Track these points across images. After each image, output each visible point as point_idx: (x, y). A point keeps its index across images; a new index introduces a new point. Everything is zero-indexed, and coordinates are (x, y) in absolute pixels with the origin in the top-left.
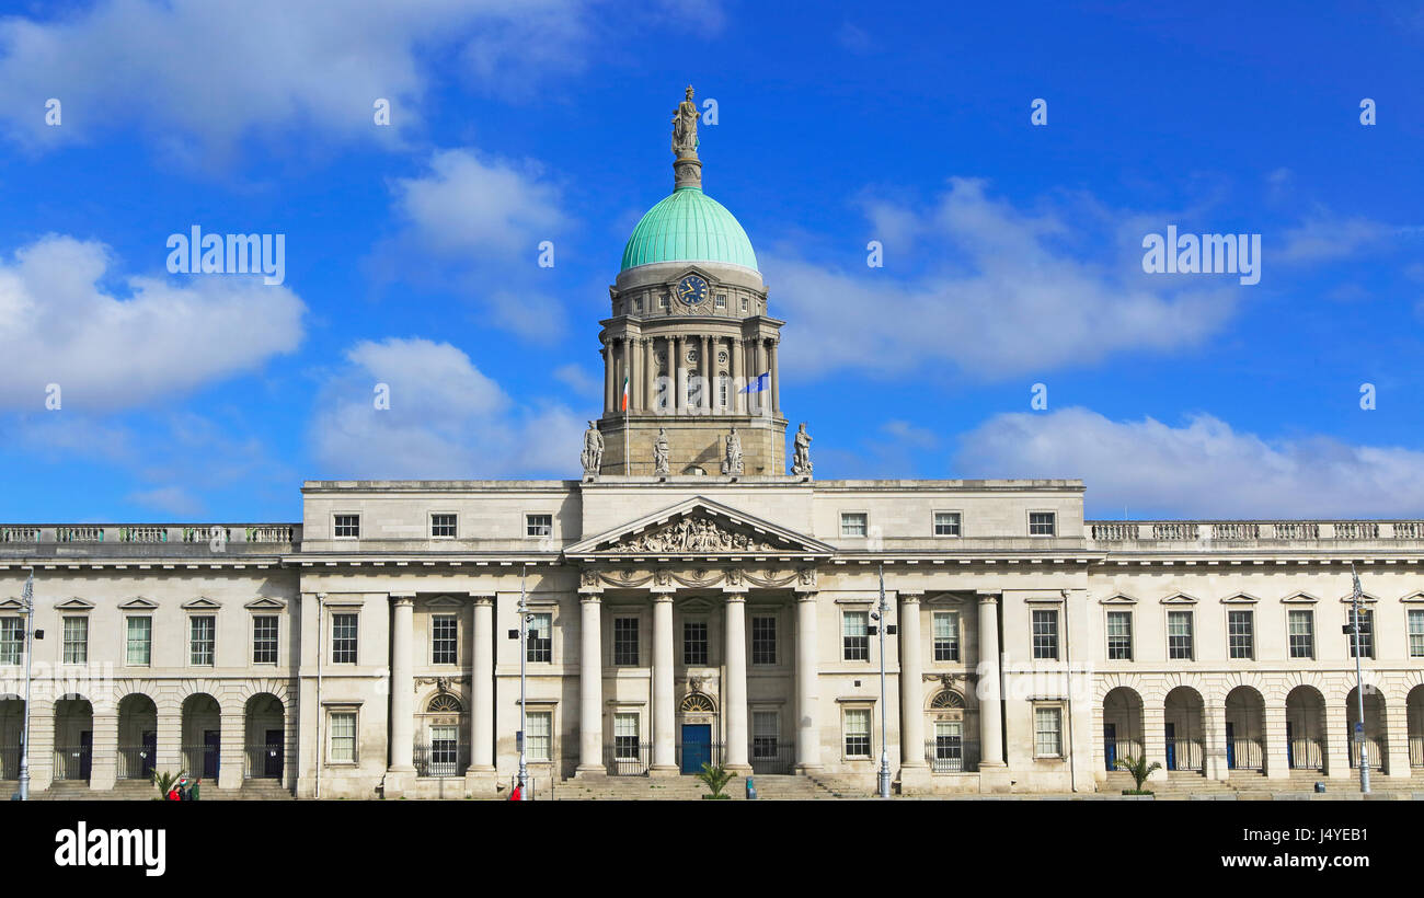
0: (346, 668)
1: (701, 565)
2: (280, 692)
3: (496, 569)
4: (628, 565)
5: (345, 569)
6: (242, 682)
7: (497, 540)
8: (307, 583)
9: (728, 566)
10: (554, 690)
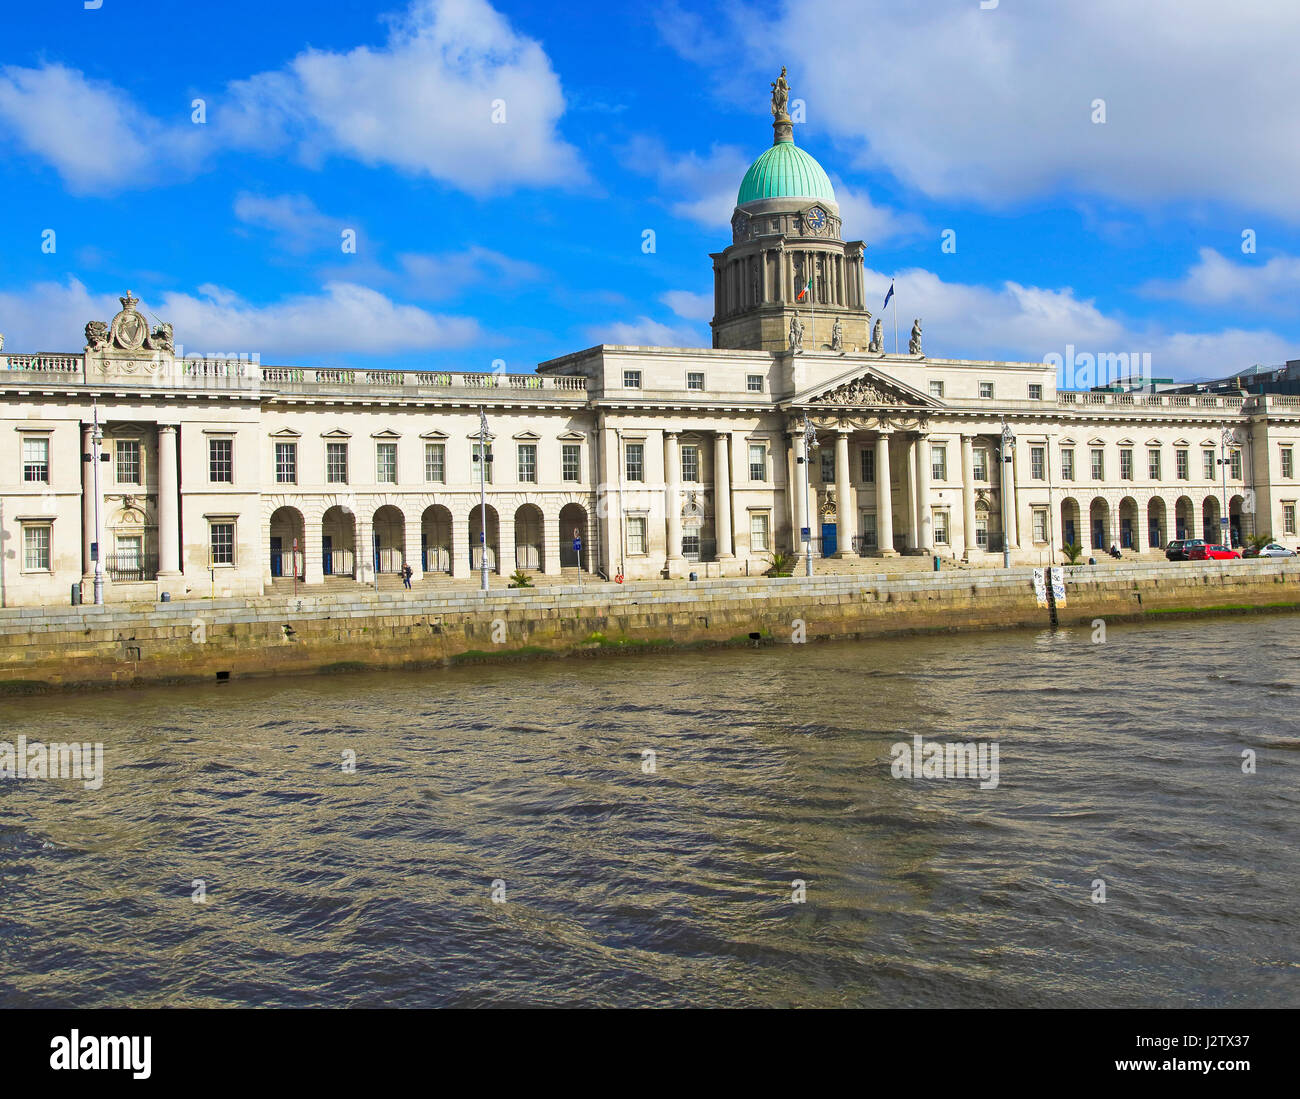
0: (636, 484)
1: (867, 414)
2: (584, 502)
3: (735, 414)
4: (827, 413)
5: (638, 412)
6: (557, 495)
7: (731, 393)
8: (610, 421)
9: (883, 415)
10: (768, 500)
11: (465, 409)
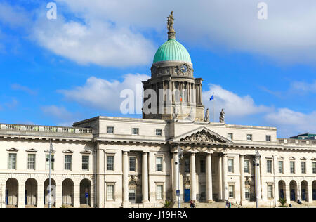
0: (111, 172)
1: (204, 145)
2: (90, 178)
3: (151, 144)
4: (187, 145)
5: (112, 143)
6: (79, 175)
7: (149, 136)
8: (101, 146)
9: (209, 146)
10: (163, 179)
11: (44, 140)
